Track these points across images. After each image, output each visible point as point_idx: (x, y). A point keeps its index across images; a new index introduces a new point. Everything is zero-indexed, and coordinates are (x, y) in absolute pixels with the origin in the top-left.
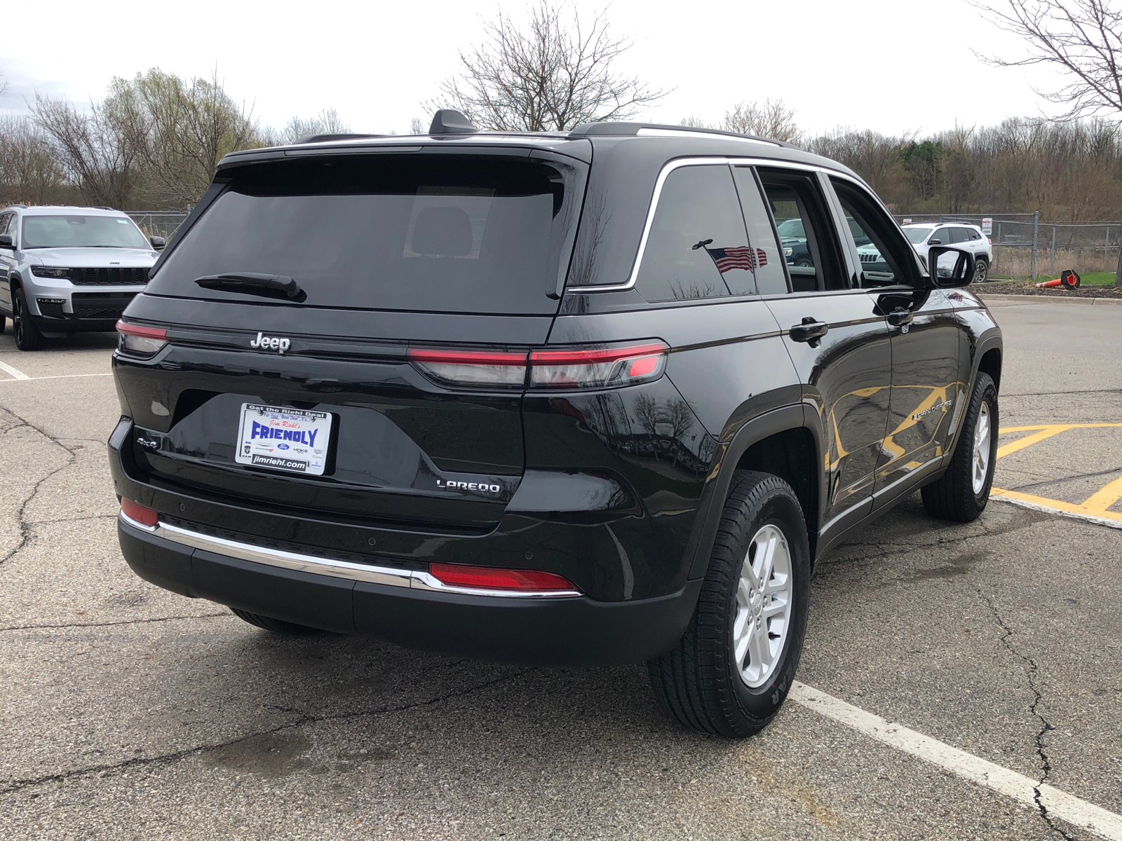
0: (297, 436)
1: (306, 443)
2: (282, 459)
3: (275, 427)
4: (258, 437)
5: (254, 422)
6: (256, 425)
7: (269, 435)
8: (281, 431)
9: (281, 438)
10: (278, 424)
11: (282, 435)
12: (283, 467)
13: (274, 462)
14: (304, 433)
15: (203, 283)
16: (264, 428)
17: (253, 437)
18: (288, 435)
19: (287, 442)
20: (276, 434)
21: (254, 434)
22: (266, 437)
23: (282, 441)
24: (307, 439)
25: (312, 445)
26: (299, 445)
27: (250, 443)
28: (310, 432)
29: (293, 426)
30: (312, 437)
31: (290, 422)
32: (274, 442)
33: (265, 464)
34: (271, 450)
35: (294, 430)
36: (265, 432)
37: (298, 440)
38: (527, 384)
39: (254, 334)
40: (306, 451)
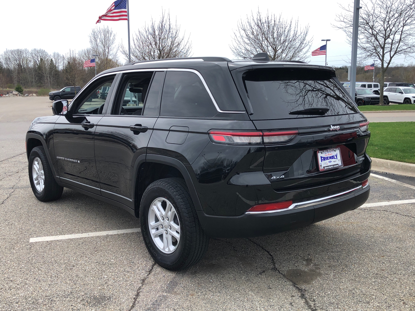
0: (332, 157)
1: (335, 159)
2: (332, 165)
3: (326, 156)
4: (323, 161)
6: (321, 157)
7: (326, 159)
8: (328, 157)
9: (329, 159)
10: (327, 155)
11: (329, 158)
12: (333, 168)
13: (330, 167)
14: (334, 156)
16: (324, 157)
17: (322, 161)
18: (330, 158)
19: (331, 160)
20: (327, 158)
21: (322, 160)
22: (325, 160)
23: (329, 160)
24: (335, 157)
25: (337, 159)
26: (334, 160)
27: (321, 164)
28: (335, 155)
29: (331, 155)
30: (336, 156)
31: (330, 153)
32: (327, 161)
33: (328, 169)
34: (327, 164)
35: (331, 156)
37: (333, 158)
40: (336, 161)
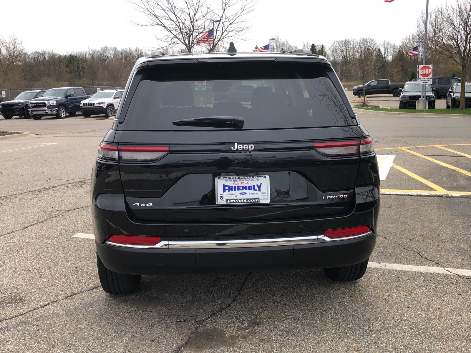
0: (251, 188)
1: (257, 190)
2: (245, 199)
3: (236, 186)
4: (227, 191)
5: (223, 184)
6: (224, 186)
7: (233, 190)
8: (241, 187)
9: (241, 190)
10: (238, 184)
11: (241, 188)
12: (246, 202)
13: (240, 201)
14: (254, 186)
15: (175, 124)
16: (229, 187)
17: (224, 191)
18: (244, 188)
19: (245, 191)
20: (238, 188)
21: (224, 190)
22: (232, 190)
23: (242, 191)
24: (256, 188)
25: (259, 190)
26: (252, 191)
27: (223, 195)
28: (257, 185)
29: (247, 184)
30: (259, 187)
31: (245, 182)
32: (238, 192)
33: (235, 203)
34: (236, 196)
35: (248, 185)
36: (231, 188)
37: (251, 189)
38: (358, 153)
39: (233, 144)
40: (257, 194)
